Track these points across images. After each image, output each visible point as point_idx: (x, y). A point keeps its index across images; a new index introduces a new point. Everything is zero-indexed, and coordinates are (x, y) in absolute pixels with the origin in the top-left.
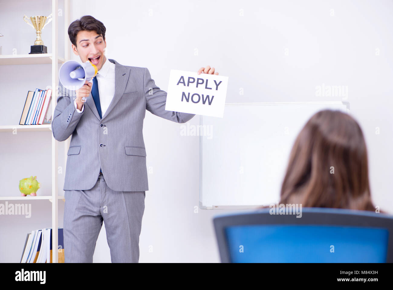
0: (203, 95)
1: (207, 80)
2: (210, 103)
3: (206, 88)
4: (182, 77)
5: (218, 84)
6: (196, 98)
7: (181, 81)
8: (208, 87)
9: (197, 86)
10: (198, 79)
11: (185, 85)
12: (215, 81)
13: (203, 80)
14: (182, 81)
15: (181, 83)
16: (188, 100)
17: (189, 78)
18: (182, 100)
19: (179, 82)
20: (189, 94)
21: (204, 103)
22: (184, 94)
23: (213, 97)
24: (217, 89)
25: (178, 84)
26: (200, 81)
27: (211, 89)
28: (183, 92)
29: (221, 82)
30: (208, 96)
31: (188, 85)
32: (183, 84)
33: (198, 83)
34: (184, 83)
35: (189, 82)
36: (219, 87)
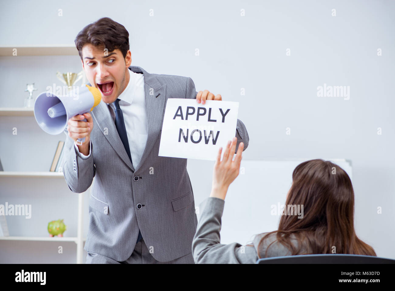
0: (205, 132)
1: (210, 109)
2: (214, 142)
3: (209, 120)
4: (180, 108)
5: (224, 113)
8: (211, 119)
9: (198, 119)
10: (199, 108)
11: (182, 119)
12: (221, 110)
13: (205, 109)
14: (179, 113)
15: (179, 115)
16: (186, 140)
17: (188, 108)
18: (179, 141)
19: (176, 115)
20: (188, 130)
21: (207, 142)
22: (181, 131)
23: (218, 132)
24: (223, 121)
25: (174, 118)
26: (202, 111)
27: (215, 121)
28: (180, 129)
29: (228, 110)
30: (211, 133)
31: (187, 119)
32: (180, 117)
33: (199, 114)
34: (181, 115)
35: (188, 114)
36: (226, 117)
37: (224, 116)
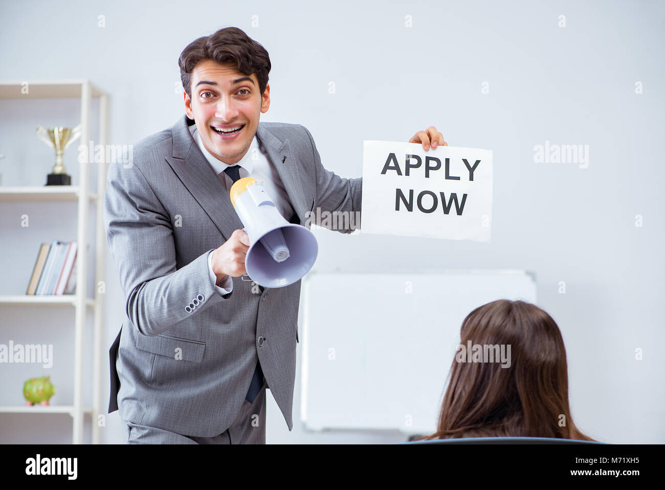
0: (442, 194)
1: (447, 161)
2: (460, 212)
3: (448, 177)
4: (392, 156)
5: (472, 167)
6: (427, 202)
8: (451, 175)
9: (427, 176)
10: (428, 159)
11: (400, 173)
12: (465, 161)
13: (438, 160)
14: (392, 164)
15: (392, 168)
16: (410, 208)
17: (408, 157)
18: (397, 208)
19: (387, 167)
20: (411, 192)
21: (446, 210)
22: (399, 193)
23: (465, 196)
24: (471, 179)
25: (384, 172)
26: (433, 164)
27: (458, 178)
28: (397, 190)
29: (478, 162)
30: (454, 196)
31: (407, 174)
32: (395, 171)
33: (428, 168)
34: (397, 167)
35: (408, 166)
36: (475, 173)
37: (471, 170)
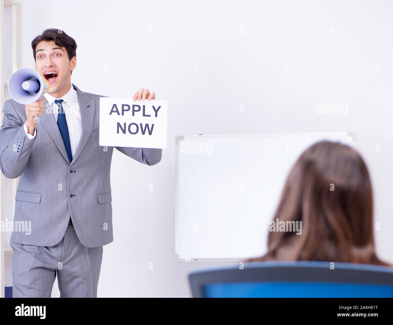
0: (141, 125)
1: (144, 106)
2: (150, 133)
3: (144, 115)
4: (115, 105)
5: (156, 110)
6: (133, 129)
7: (114, 109)
8: (146, 114)
9: (133, 115)
10: (134, 106)
11: (119, 114)
12: (154, 107)
13: (139, 107)
16: (124, 132)
17: (123, 106)
18: (118, 132)
19: (112, 111)
20: (125, 124)
21: (143, 133)
22: (119, 125)
23: (153, 125)
24: (156, 116)
25: (111, 114)
26: (136, 108)
27: (149, 116)
28: (118, 123)
29: (160, 107)
30: (147, 125)
31: (123, 114)
32: (116, 113)
33: (134, 111)
34: (117, 111)
35: (123, 110)
36: (158, 113)
37: (156, 111)
